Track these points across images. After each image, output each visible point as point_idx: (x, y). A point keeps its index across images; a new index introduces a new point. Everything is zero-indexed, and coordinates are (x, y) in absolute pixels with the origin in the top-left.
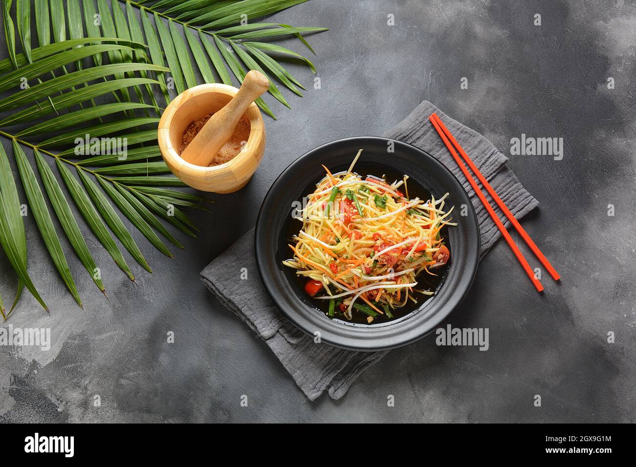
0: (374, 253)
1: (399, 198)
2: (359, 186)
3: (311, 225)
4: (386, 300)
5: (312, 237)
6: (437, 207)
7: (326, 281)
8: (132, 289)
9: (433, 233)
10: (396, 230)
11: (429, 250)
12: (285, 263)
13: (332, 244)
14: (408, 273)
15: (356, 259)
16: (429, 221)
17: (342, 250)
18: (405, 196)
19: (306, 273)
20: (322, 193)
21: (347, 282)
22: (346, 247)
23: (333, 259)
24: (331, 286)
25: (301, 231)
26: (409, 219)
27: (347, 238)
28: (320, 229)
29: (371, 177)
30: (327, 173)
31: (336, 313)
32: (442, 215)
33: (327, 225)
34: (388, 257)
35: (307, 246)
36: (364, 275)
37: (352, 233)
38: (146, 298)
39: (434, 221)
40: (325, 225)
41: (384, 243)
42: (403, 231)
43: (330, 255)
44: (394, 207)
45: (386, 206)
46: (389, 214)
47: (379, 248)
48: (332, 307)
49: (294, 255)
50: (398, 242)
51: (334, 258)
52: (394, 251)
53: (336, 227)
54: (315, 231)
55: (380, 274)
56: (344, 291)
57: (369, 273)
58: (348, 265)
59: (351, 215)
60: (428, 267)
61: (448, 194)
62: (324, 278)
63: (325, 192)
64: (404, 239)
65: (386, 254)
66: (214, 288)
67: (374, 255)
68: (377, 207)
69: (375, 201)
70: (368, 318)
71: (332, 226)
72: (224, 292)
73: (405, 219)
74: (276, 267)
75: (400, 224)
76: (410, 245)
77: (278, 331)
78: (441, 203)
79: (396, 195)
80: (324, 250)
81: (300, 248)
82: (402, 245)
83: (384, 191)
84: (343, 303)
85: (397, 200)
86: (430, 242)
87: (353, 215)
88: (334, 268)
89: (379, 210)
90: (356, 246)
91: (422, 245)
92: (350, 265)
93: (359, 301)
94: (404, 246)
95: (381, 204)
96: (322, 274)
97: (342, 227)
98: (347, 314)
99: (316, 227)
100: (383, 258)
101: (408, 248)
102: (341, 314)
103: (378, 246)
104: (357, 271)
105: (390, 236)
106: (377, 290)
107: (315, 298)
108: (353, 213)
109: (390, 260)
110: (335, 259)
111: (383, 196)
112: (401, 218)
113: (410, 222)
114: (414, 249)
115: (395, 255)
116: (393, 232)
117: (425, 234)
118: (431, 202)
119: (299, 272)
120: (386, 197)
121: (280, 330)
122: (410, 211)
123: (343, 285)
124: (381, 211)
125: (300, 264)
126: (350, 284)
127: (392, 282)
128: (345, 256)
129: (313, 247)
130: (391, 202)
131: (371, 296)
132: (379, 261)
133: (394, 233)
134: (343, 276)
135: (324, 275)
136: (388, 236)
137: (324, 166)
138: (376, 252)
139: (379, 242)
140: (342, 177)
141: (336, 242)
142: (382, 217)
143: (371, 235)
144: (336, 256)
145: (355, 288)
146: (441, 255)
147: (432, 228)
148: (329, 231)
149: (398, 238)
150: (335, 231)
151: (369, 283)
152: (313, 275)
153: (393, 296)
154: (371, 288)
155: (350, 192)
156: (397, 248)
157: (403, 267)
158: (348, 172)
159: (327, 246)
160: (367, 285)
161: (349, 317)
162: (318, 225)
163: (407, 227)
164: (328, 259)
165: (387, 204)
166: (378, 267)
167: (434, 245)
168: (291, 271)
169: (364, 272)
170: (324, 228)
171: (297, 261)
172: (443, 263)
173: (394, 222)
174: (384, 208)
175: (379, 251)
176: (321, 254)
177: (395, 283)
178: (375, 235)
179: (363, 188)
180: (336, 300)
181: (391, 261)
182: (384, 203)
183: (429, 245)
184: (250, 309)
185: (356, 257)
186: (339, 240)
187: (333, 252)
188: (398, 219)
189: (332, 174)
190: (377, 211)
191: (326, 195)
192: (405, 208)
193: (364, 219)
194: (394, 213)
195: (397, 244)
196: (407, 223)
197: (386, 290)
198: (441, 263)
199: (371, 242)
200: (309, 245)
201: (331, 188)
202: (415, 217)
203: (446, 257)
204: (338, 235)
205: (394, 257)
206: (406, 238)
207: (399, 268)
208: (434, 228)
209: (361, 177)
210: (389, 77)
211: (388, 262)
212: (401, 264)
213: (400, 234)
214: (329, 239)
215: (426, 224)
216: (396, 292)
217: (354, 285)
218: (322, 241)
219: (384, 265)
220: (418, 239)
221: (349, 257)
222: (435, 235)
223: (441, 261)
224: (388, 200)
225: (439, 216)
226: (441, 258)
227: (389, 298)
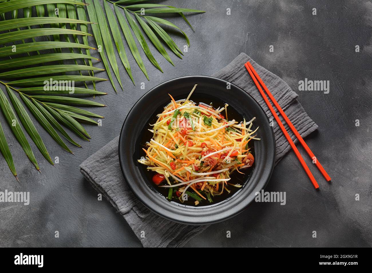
0: (201, 156)
1: (221, 119)
2: (193, 110)
3: (159, 136)
4: (208, 190)
5: (159, 144)
6: (247, 126)
7: (167, 175)
8: (30, 176)
9: (243, 145)
10: (218, 141)
11: (240, 156)
12: (139, 161)
13: (173, 149)
14: (224, 172)
15: (189, 160)
16: (241, 136)
17: (180, 154)
18: (225, 118)
19: (153, 169)
20: (168, 113)
21: (182, 176)
22: (182, 152)
23: (173, 160)
24: (170, 178)
25: (152, 140)
26: (227, 134)
27: (183, 145)
28: (165, 139)
29: (202, 104)
30: (172, 100)
31: (173, 197)
32: (250, 132)
33: (170, 135)
34: (211, 160)
35: (155, 150)
36: (194, 171)
37: (186, 142)
38: (40, 182)
39: (244, 136)
40: (169, 136)
41: (208, 150)
42: (223, 142)
43: (171, 157)
44: (217, 125)
45: (211, 124)
46: (213, 130)
47: (205, 153)
48: (170, 194)
49: (146, 156)
50: (219, 150)
51: (173, 159)
52: (215, 155)
53: (176, 138)
54: (161, 139)
55: (206, 172)
56: (179, 182)
57: (198, 170)
58: (183, 164)
59: (186, 129)
60: (239, 168)
61: (255, 118)
62: (166, 172)
63: (170, 113)
64: (223, 148)
65: (209, 157)
66: (88, 177)
67: (201, 158)
68: (205, 125)
69: (204, 120)
70: (195, 202)
71: (173, 137)
72: (95, 180)
73: (224, 134)
74: (133, 164)
75: (221, 137)
76: (227, 152)
77: (132, 209)
78: (250, 124)
79: (219, 117)
80: (167, 153)
81: (150, 151)
82: (221, 151)
83: (211, 114)
84: (178, 191)
85: (219, 121)
86: (241, 150)
87: (188, 130)
88: (173, 166)
89: (207, 127)
90: (189, 151)
91: (235, 152)
92: (184, 164)
93: (190, 190)
94: (222, 153)
95: (208, 122)
96: (165, 170)
97: (180, 138)
98: (181, 198)
99: (162, 137)
100: (207, 160)
101: (225, 154)
102: (176, 198)
103: (204, 152)
104: (189, 169)
105: (213, 145)
106: (203, 183)
107: (159, 186)
108: (188, 128)
109: (212, 162)
110: (174, 160)
111: (210, 117)
112: (222, 133)
113: (227, 136)
114: (229, 154)
115: (216, 158)
116: (215, 142)
117: (237, 145)
118: (243, 123)
119: (149, 168)
120: (212, 119)
121: (134, 208)
122: (228, 129)
123: (179, 178)
124: (207, 128)
125: (150, 162)
126: (184, 178)
127: (213, 177)
128: (181, 158)
129: (159, 150)
130: (215, 122)
131: (198, 187)
132: (205, 162)
133: (216, 144)
134: (179, 172)
135: (166, 170)
136: (211, 145)
137: (170, 95)
138: (203, 156)
139: (205, 149)
140: (182, 103)
141: (175, 148)
142: (208, 132)
143: (200, 144)
144: (175, 157)
145: (187, 181)
146: (248, 160)
147: (243, 141)
148: (171, 140)
149: (219, 147)
150: (175, 140)
151: (197, 177)
152: (158, 170)
153: (214, 187)
154: (198, 181)
155: (187, 113)
156: (217, 154)
157: (221, 167)
158: (187, 100)
159: (169, 150)
160: (196, 178)
161: (182, 201)
162: (163, 135)
163: (225, 139)
164: (169, 159)
165: (212, 123)
166: (204, 167)
167: (244, 153)
168: (143, 167)
169: (194, 169)
170: (168, 138)
171: (147, 160)
172: (250, 166)
173: (216, 136)
174: (210, 126)
175: (205, 155)
176: (165, 156)
177: (215, 178)
178: (202, 144)
179: (196, 111)
180: (174, 188)
181: (213, 162)
182: (210, 122)
183: (240, 153)
184: (113, 192)
185: (189, 159)
186: (177, 146)
187: (173, 154)
188: (219, 133)
189: (175, 101)
190: (205, 128)
191: (170, 115)
192: (224, 126)
193: (196, 133)
194: (217, 129)
195: (218, 151)
196: (225, 136)
197: (208, 183)
198: (248, 166)
199: (200, 149)
200: (157, 149)
201: (174, 110)
202: (231, 133)
203: (252, 162)
204: (177, 143)
205: (215, 160)
206: (224, 147)
207: (219, 168)
208: (244, 141)
209: (196, 103)
210: (219, 36)
211: (210, 163)
212: (220, 165)
213: (220, 144)
214: (170, 146)
215: (238, 138)
216: (216, 185)
217: (186, 178)
218: (166, 147)
219: (208, 165)
220: (233, 148)
221: (184, 158)
222: (245, 145)
223: (248, 164)
224: (213, 120)
225: (248, 133)
226: (248, 162)
227: (211, 188)
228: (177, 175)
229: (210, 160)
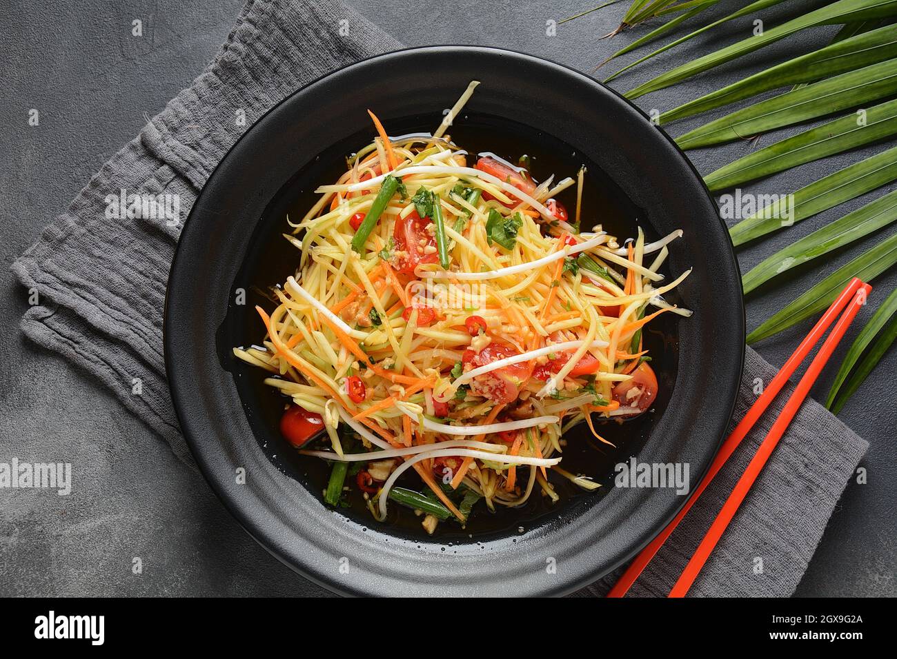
0: (462, 365)
1: (554, 224)
2: (455, 179)
3: (318, 267)
4: (478, 484)
5: (315, 301)
6: (648, 260)
7: (332, 419)
9: (623, 332)
10: (529, 311)
11: (607, 376)
12: (239, 352)
13: (361, 327)
14: (542, 426)
15: (414, 375)
16: (621, 298)
17: (385, 346)
18: (571, 220)
19: (286, 387)
20: (356, 186)
21: (387, 428)
22: (394, 342)
23: (356, 365)
24: (343, 429)
25: (290, 279)
26: (569, 282)
27: (399, 316)
28: (337, 281)
29: (490, 158)
30: (378, 133)
31: (343, 500)
32: (656, 285)
33: (356, 272)
34: (497, 382)
35: (298, 322)
36: (430, 418)
37: (411, 307)
39: (632, 297)
40: (350, 272)
41: (491, 345)
42: (546, 317)
43: (352, 354)
44: (535, 248)
45: (515, 242)
46: (519, 267)
47: (477, 358)
48: (336, 484)
49: (266, 338)
50: (529, 347)
51: (360, 362)
52: (513, 369)
53: (378, 283)
54: (324, 282)
55: (473, 421)
56: (375, 448)
57: (445, 413)
58: (391, 388)
59: (417, 259)
60: (595, 416)
61: (680, 233)
62: (327, 411)
63: (366, 184)
64: (543, 341)
65: (492, 374)
67: (461, 372)
68: (489, 243)
69: (489, 227)
70: (424, 524)
71: (366, 280)
73: (556, 284)
74: (214, 361)
75: (543, 294)
76: (558, 356)
78: (658, 252)
79: (549, 213)
80: (339, 340)
81: (282, 321)
82: (537, 354)
83: (517, 202)
84: (368, 476)
85: (547, 229)
86: (612, 353)
87: (423, 261)
88: (359, 392)
89: (496, 250)
90: (418, 342)
91: (589, 362)
92: (396, 387)
94: (543, 360)
95: (503, 235)
96: (327, 398)
97: (392, 287)
98: (376, 506)
99: (329, 273)
100: (483, 383)
101: (553, 365)
103: (474, 352)
104: (411, 409)
105: (511, 329)
106: (459, 460)
107: (302, 452)
108: (422, 254)
109: (500, 389)
110: (363, 366)
111: (513, 212)
112: (549, 280)
113: (569, 293)
114: (566, 369)
115: (515, 380)
116: (519, 315)
117: (604, 331)
118: (634, 245)
119: (271, 381)
120: (519, 220)
122: (576, 263)
123: (375, 433)
124: (500, 254)
125: (276, 362)
126: (392, 433)
127: (498, 447)
128: (387, 362)
129: (311, 326)
130: (529, 233)
131: (440, 472)
132: (473, 389)
133: (522, 321)
134: (372, 410)
135: (329, 401)
136: (505, 328)
137: (372, 115)
138: (468, 366)
139: (478, 342)
140: (418, 148)
141: (370, 323)
142: (501, 272)
143: (461, 320)
144: (365, 358)
145: (403, 446)
146: (635, 389)
147: (625, 316)
148: (359, 290)
149: (531, 335)
150: (372, 294)
151: (440, 438)
152: (303, 397)
153: (498, 477)
154: (441, 451)
155: (427, 195)
156: (526, 363)
157: (533, 408)
158: (436, 137)
159: (347, 329)
160: (435, 443)
161: (379, 514)
162: (333, 269)
163: (558, 304)
164: (344, 362)
165: (518, 238)
166: (468, 402)
167: (622, 361)
169: (431, 411)
170: (349, 282)
171: (269, 352)
172: (638, 411)
173: (527, 289)
174: (510, 247)
175: (475, 366)
176: (329, 348)
177: (504, 448)
178: (471, 320)
179: (464, 188)
180: (351, 464)
181: (502, 392)
182: (510, 235)
183: (608, 362)
185: (416, 371)
186: (378, 317)
187: (361, 346)
188: (540, 280)
189: (390, 137)
190: (487, 256)
191: (365, 192)
192: (562, 254)
193: (449, 274)
194: (534, 264)
195: (526, 349)
196: (561, 293)
197: (479, 462)
198: (633, 410)
199: (459, 338)
200: (304, 319)
201: (381, 178)
202: (585, 280)
203: (648, 397)
204: (380, 305)
205: (511, 385)
206: (553, 336)
207: (523, 410)
208: (630, 318)
209: (467, 153)
211: (494, 393)
212: (528, 401)
213: (537, 323)
214: (353, 312)
215: (610, 302)
216: (506, 472)
217: (402, 438)
218: (337, 314)
219: (484, 400)
220: (583, 344)
221: (398, 367)
222: (629, 335)
223: (634, 404)
224: (524, 229)
225: (648, 287)
226: (636, 397)
227: (486, 482)
228: (367, 423)
229: (492, 383)
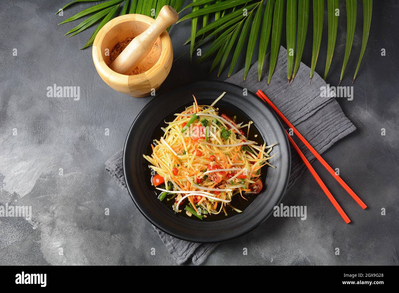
1: (241, 136)
3: (171, 136)
4: (206, 206)
5: (168, 145)
6: (266, 151)
7: (167, 179)
9: (255, 169)
10: (229, 159)
11: (248, 181)
12: (144, 156)
13: (180, 154)
14: (227, 192)
15: (192, 170)
16: (256, 159)
17: (185, 161)
18: (245, 136)
19: (155, 169)
20: (186, 115)
21: (182, 184)
22: (188, 160)
23: (176, 165)
24: (169, 182)
25: (162, 138)
26: (242, 153)
28: (175, 140)
30: (194, 102)
32: (267, 157)
33: (181, 139)
36: (194, 183)
37: (195, 151)
39: (259, 160)
41: (216, 165)
43: (176, 162)
44: (234, 141)
46: (228, 145)
49: (152, 154)
50: (227, 168)
52: (221, 173)
53: (187, 143)
55: (207, 187)
56: (178, 190)
57: (199, 183)
60: (243, 192)
62: (166, 176)
63: (189, 115)
64: (232, 167)
65: (215, 173)
67: (206, 171)
68: (221, 137)
69: (222, 133)
75: (233, 155)
76: (235, 172)
78: (270, 148)
79: (240, 133)
80: (172, 156)
81: (158, 149)
82: (229, 170)
83: (230, 127)
85: (238, 137)
86: (251, 174)
88: (175, 171)
90: (195, 161)
91: (243, 175)
92: (187, 173)
96: (166, 173)
97: (190, 145)
98: (175, 207)
100: (212, 175)
101: (233, 174)
103: (211, 166)
104: (190, 179)
105: (223, 161)
106: (201, 197)
107: (157, 188)
112: (236, 151)
114: (236, 175)
115: (221, 176)
116: (225, 159)
118: (262, 146)
119: (150, 166)
120: (231, 133)
122: (244, 148)
123: (178, 186)
124: (223, 141)
125: (154, 161)
128: (185, 165)
131: (195, 199)
132: (209, 177)
134: (180, 179)
137: (194, 96)
139: (212, 163)
141: (183, 154)
143: (209, 156)
145: (186, 190)
146: (256, 186)
147: (255, 164)
149: (228, 164)
150: (185, 146)
151: (197, 190)
153: (212, 204)
154: (198, 194)
156: (225, 172)
157: (225, 186)
159: (176, 154)
162: (175, 137)
163: (238, 158)
164: (173, 163)
165: (229, 137)
166: (207, 181)
169: (196, 181)
170: (178, 141)
173: (229, 152)
174: (226, 140)
175: (210, 170)
177: (215, 196)
181: (217, 179)
183: (249, 177)
186: (185, 152)
187: (178, 160)
190: (220, 141)
192: (241, 144)
193: (208, 144)
194: (232, 145)
196: (239, 155)
197: (207, 199)
198: (254, 192)
199: (207, 162)
202: (247, 153)
203: (260, 189)
204: (186, 149)
207: (222, 186)
208: (257, 166)
211: (214, 179)
214: (178, 150)
215: (252, 160)
216: (214, 202)
218: (173, 150)
219: (211, 181)
220: (242, 170)
225: (265, 158)
226: (256, 189)
227: (209, 204)
228: (177, 182)
